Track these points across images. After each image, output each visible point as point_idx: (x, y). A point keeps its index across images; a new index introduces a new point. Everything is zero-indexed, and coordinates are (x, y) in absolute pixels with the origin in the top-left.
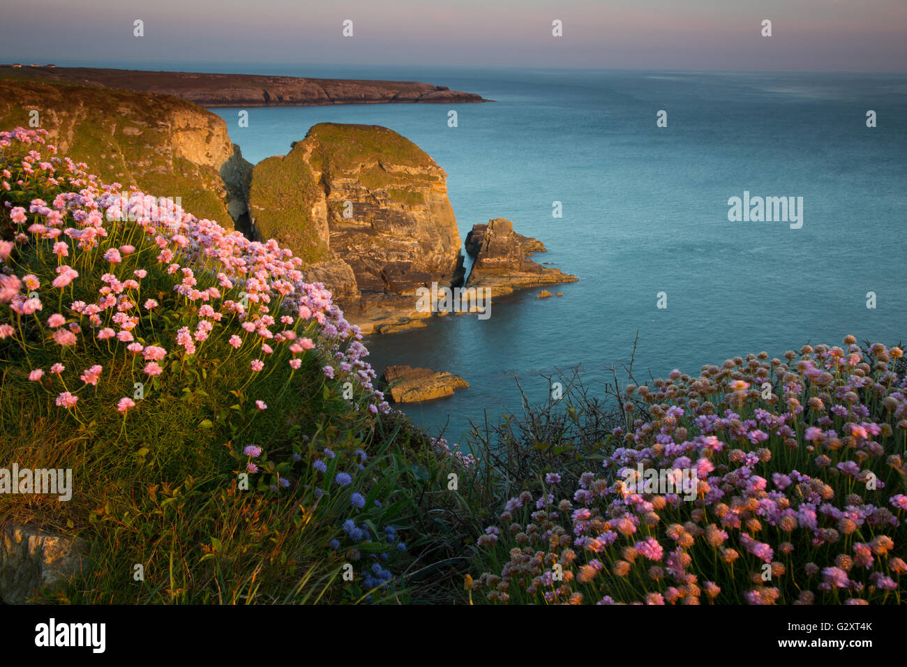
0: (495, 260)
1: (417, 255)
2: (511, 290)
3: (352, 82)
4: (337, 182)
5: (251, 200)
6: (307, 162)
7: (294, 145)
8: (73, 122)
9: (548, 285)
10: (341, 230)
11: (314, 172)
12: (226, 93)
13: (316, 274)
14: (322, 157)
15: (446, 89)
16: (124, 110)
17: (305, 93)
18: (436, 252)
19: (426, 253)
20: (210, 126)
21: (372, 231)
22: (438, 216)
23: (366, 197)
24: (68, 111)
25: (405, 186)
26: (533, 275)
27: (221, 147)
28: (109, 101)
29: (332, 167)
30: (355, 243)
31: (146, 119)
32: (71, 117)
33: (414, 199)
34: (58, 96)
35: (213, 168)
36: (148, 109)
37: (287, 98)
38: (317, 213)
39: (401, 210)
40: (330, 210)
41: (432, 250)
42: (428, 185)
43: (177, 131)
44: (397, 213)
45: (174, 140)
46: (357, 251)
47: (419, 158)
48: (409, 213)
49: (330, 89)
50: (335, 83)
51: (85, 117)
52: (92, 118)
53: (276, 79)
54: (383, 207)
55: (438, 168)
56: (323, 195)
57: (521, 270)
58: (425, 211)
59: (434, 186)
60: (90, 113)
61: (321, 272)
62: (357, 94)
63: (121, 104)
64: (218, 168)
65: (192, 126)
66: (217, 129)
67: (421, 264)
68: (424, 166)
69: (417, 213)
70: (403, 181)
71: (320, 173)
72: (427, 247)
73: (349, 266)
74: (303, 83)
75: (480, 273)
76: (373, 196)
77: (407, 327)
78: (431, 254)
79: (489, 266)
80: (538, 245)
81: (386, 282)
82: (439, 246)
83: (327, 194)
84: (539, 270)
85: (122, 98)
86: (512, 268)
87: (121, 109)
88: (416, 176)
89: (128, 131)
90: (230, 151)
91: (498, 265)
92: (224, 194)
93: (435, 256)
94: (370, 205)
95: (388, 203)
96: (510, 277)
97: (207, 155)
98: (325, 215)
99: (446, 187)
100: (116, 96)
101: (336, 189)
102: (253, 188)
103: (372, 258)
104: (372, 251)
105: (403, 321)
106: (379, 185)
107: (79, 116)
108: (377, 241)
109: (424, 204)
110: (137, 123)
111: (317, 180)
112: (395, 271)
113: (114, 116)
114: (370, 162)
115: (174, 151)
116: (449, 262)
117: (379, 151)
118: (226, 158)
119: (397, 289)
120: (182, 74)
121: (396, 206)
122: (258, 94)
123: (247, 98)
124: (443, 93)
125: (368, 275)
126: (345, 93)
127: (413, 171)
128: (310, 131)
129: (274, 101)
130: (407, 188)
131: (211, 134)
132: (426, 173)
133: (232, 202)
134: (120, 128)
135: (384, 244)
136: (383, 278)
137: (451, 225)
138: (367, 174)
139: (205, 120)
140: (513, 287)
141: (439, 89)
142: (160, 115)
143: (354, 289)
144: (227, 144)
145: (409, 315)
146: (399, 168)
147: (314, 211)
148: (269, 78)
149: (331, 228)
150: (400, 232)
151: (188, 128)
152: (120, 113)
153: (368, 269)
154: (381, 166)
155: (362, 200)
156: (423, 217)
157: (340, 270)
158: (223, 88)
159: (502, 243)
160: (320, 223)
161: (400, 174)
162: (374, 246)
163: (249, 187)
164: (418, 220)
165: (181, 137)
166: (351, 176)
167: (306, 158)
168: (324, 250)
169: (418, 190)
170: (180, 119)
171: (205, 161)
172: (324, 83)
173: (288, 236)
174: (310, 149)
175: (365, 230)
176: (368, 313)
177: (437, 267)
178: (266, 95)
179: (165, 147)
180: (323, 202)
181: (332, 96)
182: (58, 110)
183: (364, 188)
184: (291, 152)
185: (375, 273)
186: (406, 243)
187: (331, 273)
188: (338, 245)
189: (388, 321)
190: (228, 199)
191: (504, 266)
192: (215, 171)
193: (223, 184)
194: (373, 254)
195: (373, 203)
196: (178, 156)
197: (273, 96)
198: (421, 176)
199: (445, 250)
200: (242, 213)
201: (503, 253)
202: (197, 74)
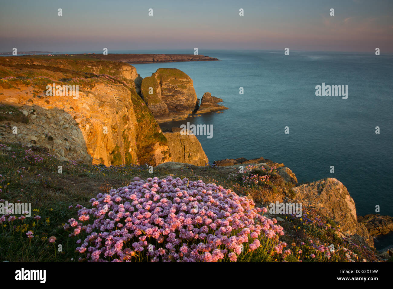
0: (206, 103)
1: (185, 102)
2: (210, 111)
3: (179, 55)
4: (164, 83)
5: (141, 88)
6: (156, 78)
7: (153, 74)
8: (99, 70)
9: (220, 110)
10: (165, 95)
11: (158, 81)
12: (142, 59)
13: (157, 106)
14: (160, 77)
15: (208, 57)
16: (111, 66)
17: (165, 59)
18: (190, 101)
19: (187, 101)
20: (132, 70)
21: (173, 96)
22: (191, 92)
23: (171, 87)
24: (98, 67)
25: (182, 84)
26: (216, 107)
27: (135, 75)
28: (107, 64)
29: (163, 79)
30: (168, 99)
31: (116, 68)
32: (98, 69)
33: (184, 87)
34: (95, 64)
35: (132, 80)
36: (117, 66)
37: (160, 60)
38: (158, 91)
39: (181, 90)
40: (162, 90)
41: (189, 101)
42: (188, 84)
43: (123, 71)
44: (180, 91)
45: (123, 73)
46: (169, 101)
47: (185, 76)
48: (183, 91)
49: (172, 57)
50: (174, 55)
51: (102, 68)
52: (103, 69)
53: (156, 55)
54: (176, 89)
55: (191, 79)
56: (160, 86)
57: (213, 106)
58: (187, 90)
59: (190, 84)
60: (103, 68)
61: (158, 106)
62: (180, 59)
63: (110, 65)
64: (134, 80)
65: (127, 70)
66: (134, 70)
67: (186, 104)
68: (187, 79)
69: (185, 91)
70: (181, 83)
71: (159, 81)
72: (188, 100)
73: (166, 104)
74: (164, 56)
75: (202, 107)
76: (173, 87)
77: (180, 120)
78: (189, 102)
79: (205, 105)
80: (221, 100)
81: (176, 109)
82: (191, 99)
83: (161, 86)
84: (218, 106)
85: (110, 63)
86: (211, 106)
87: (110, 66)
88: (185, 81)
89: (112, 71)
90: (137, 76)
91: (207, 105)
92: (135, 87)
93: (190, 102)
94: (172, 89)
95: (177, 89)
96: (210, 108)
97: (131, 77)
98: (160, 92)
99: (193, 84)
100: (109, 63)
101: (164, 85)
102: (142, 85)
103: (173, 103)
104: (173, 101)
105: (179, 118)
106: (175, 84)
107: (100, 68)
108: (174, 98)
109: (187, 89)
110: (114, 69)
111: (159, 83)
112: (179, 106)
113: (108, 68)
114: (173, 78)
115: (123, 76)
116: (194, 104)
117: (175, 75)
118: (136, 78)
119: (179, 111)
120: (130, 54)
121: (179, 89)
122: (151, 59)
123: (148, 60)
124: (206, 58)
125: (172, 107)
126: (177, 58)
127: (184, 80)
128: (157, 70)
129: (156, 61)
130: (182, 85)
131: (132, 72)
132: (187, 80)
133: (137, 89)
134: (110, 71)
135: (176, 99)
136: (176, 108)
137: (194, 94)
138: (172, 81)
139: (130, 68)
140: (211, 110)
141: (206, 57)
142: (119, 67)
143: (167, 110)
144: (136, 74)
145: (182, 117)
146: (180, 79)
147: (157, 90)
148: (154, 54)
149: (162, 95)
150: (180, 96)
151: (126, 70)
152: (110, 67)
153: (172, 105)
154: (175, 79)
155: (170, 88)
156: (186, 92)
157: (163, 105)
158: (141, 58)
159: (208, 99)
160: (159, 94)
161: (180, 81)
162: (173, 100)
163: (141, 85)
164: (185, 93)
165: (124, 73)
166: (167, 81)
167: (156, 77)
168: (160, 100)
169: (185, 85)
170: (124, 68)
171: (130, 78)
172: (170, 56)
173: (150, 97)
174: (157, 75)
175: (171, 95)
176: (171, 116)
177: (190, 105)
178: (153, 60)
179: (121, 75)
180: (160, 88)
181: (173, 59)
182: (95, 67)
183: (171, 85)
184: (152, 76)
185: (174, 107)
186: (182, 99)
187: (161, 106)
188: (164, 99)
189: (176, 118)
190: (136, 88)
191: (209, 105)
192: (133, 81)
193: (135, 84)
194: (173, 102)
195: (173, 88)
196: (124, 77)
197: (155, 60)
198: (186, 81)
199: (193, 101)
200: (139, 91)
201: (208, 101)
202: (134, 54)
